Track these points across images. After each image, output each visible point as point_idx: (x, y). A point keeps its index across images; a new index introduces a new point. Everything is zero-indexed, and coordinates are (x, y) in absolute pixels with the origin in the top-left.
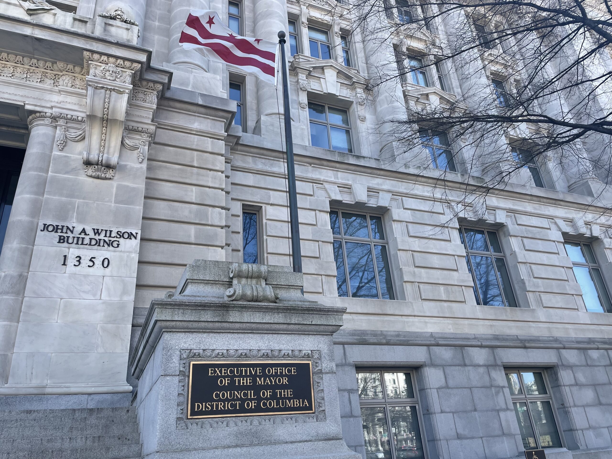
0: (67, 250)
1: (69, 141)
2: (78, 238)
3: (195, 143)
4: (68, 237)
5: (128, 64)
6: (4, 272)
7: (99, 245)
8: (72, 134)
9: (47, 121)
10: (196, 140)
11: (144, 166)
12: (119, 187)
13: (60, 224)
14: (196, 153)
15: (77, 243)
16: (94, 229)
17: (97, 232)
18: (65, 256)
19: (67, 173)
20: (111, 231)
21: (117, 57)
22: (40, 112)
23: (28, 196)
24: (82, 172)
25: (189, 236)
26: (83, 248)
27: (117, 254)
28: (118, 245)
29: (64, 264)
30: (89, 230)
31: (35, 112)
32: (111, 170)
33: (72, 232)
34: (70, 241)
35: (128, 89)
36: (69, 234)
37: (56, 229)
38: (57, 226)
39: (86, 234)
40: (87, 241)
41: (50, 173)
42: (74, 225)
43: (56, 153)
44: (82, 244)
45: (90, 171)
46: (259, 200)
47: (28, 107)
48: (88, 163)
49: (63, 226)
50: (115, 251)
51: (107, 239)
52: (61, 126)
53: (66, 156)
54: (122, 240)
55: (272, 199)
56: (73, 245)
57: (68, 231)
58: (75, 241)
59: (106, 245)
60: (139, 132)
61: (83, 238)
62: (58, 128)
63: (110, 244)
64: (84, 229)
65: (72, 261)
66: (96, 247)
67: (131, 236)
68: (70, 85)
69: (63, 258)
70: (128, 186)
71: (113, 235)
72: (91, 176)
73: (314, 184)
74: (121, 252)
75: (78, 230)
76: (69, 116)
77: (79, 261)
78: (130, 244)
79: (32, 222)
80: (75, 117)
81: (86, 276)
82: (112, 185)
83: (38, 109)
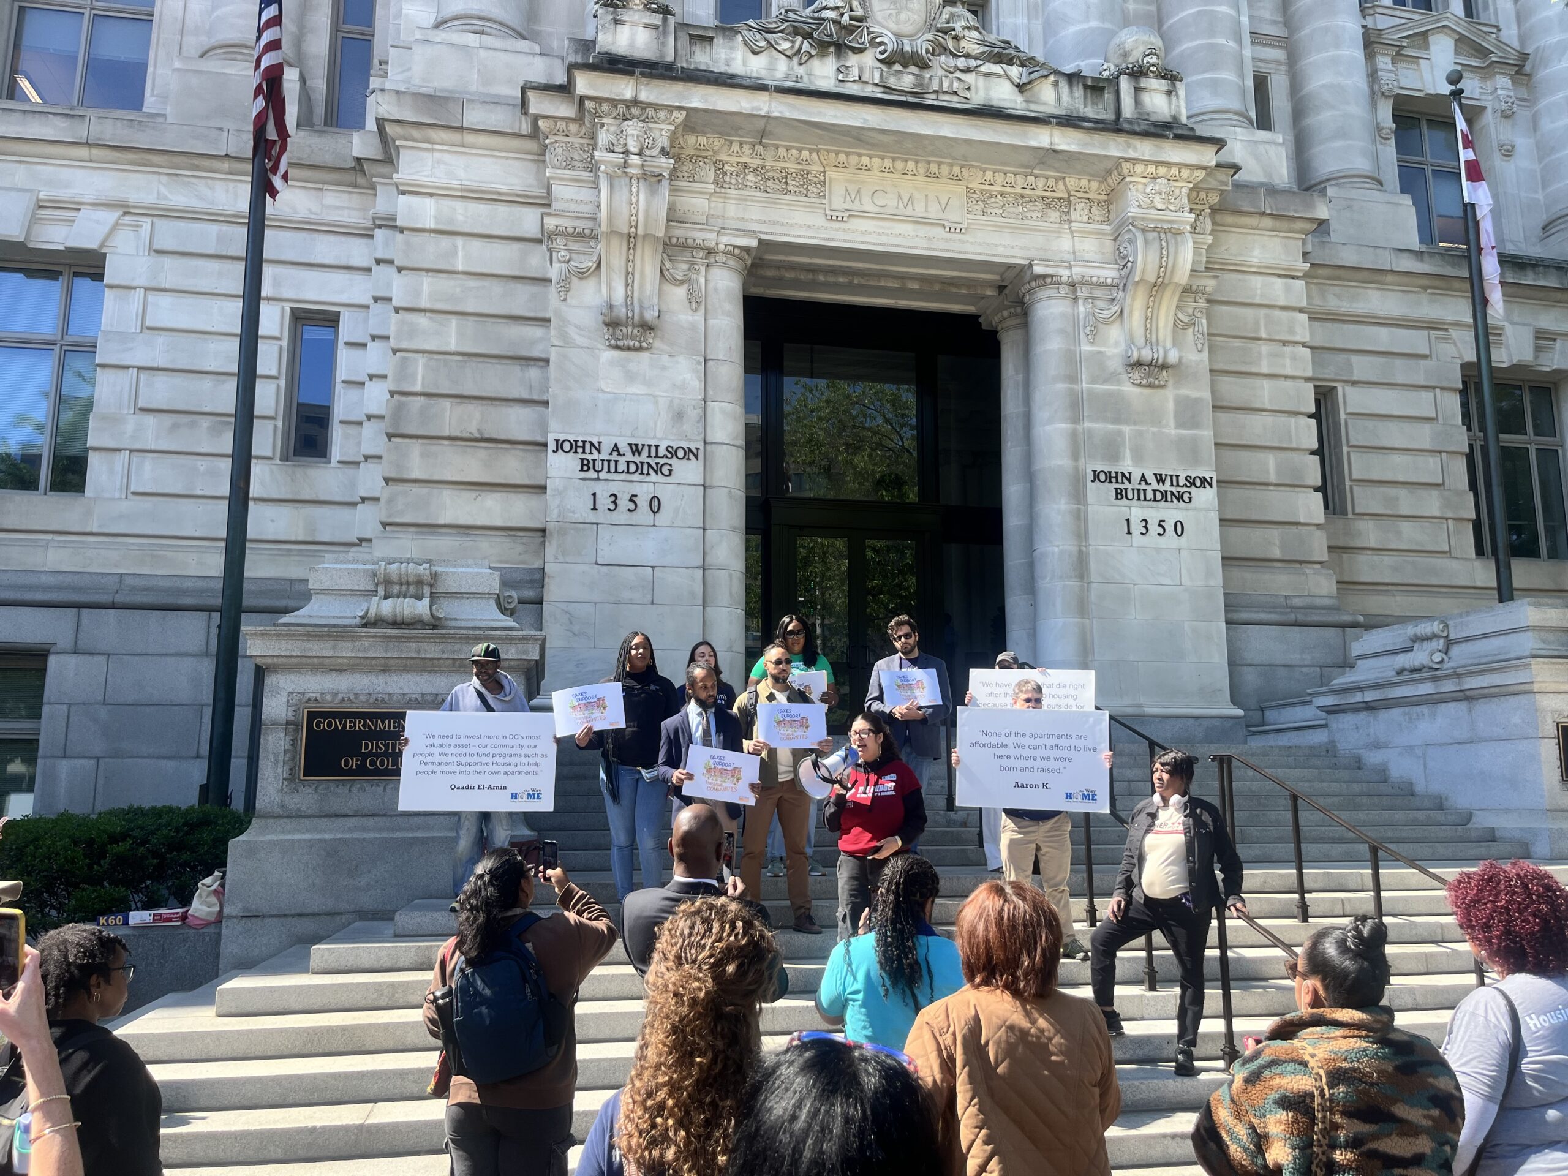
0: (1127, 509)
1: (1101, 326)
2: (1139, 490)
3: (1259, 292)
4: (1126, 490)
5: (1185, 173)
6: (1058, 546)
7: (1166, 501)
8: (1105, 312)
9: (1064, 290)
10: (1259, 286)
11: (1205, 354)
12: (1178, 401)
13: (1113, 469)
14: (1263, 312)
15: (1139, 499)
16: (1155, 475)
17: (1160, 479)
18: (1128, 520)
19: (1105, 381)
20: (1177, 476)
21: (1169, 165)
22: (1052, 276)
23: (1063, 426)
24: (1124, 377)
25: (1268, 472)
26: (1148, 507)
27: (1190, 513)
28: (1190, 498)
29: (1129, 533)
30: (1151, 479)
31: (1044, 277)
32: (1164, 372)
33: (1129, 480)
34: (1130, 496)
35: (1187, 223)
36: (1127, 485)
37: (1109, 477)
38: (1110, 472)
39: (1147, 483)
40: (1150, 495)
41: (1084, 385)
42: (1130, 469)
43: (1086, 348)
44: (1145, 499)
45: (1136, 375)
46: (1332, 376)
47: (1038, 270)
48: (1138, 364)
49: (1116, 473)
50: (1187, 509)
51: (1174, 490)
52: (1086, 298)
53: (1100, 352)
54: (1193, 490)
55: (1355, 371)
56: (1135, 502)
57: (1125, 481)
58: (1136, 497)
59: (1174, 500)
60: (1192, 292)
61: (1145, 491)
62: (1081, 301)
63: (1180, 498)
64: (1143, 476)
65: (1137, 528)
66: (1163, 504)
67: (1203, 481)
68: (1085, 218)
69: (1126, 523)
70: (1187, 397)
71: (1182, 482)
72: (1140, 385)
73: (1432, 332)
74: (1195, 509)
75: (1136, 477)
76: (1095, 279)
77: (1146, 527)
78: (1205, 497)
79: (1076, 469)
80: (1102, 280)
81: (1158, 549)
82: (1168, 398)
83: (1050, 271)
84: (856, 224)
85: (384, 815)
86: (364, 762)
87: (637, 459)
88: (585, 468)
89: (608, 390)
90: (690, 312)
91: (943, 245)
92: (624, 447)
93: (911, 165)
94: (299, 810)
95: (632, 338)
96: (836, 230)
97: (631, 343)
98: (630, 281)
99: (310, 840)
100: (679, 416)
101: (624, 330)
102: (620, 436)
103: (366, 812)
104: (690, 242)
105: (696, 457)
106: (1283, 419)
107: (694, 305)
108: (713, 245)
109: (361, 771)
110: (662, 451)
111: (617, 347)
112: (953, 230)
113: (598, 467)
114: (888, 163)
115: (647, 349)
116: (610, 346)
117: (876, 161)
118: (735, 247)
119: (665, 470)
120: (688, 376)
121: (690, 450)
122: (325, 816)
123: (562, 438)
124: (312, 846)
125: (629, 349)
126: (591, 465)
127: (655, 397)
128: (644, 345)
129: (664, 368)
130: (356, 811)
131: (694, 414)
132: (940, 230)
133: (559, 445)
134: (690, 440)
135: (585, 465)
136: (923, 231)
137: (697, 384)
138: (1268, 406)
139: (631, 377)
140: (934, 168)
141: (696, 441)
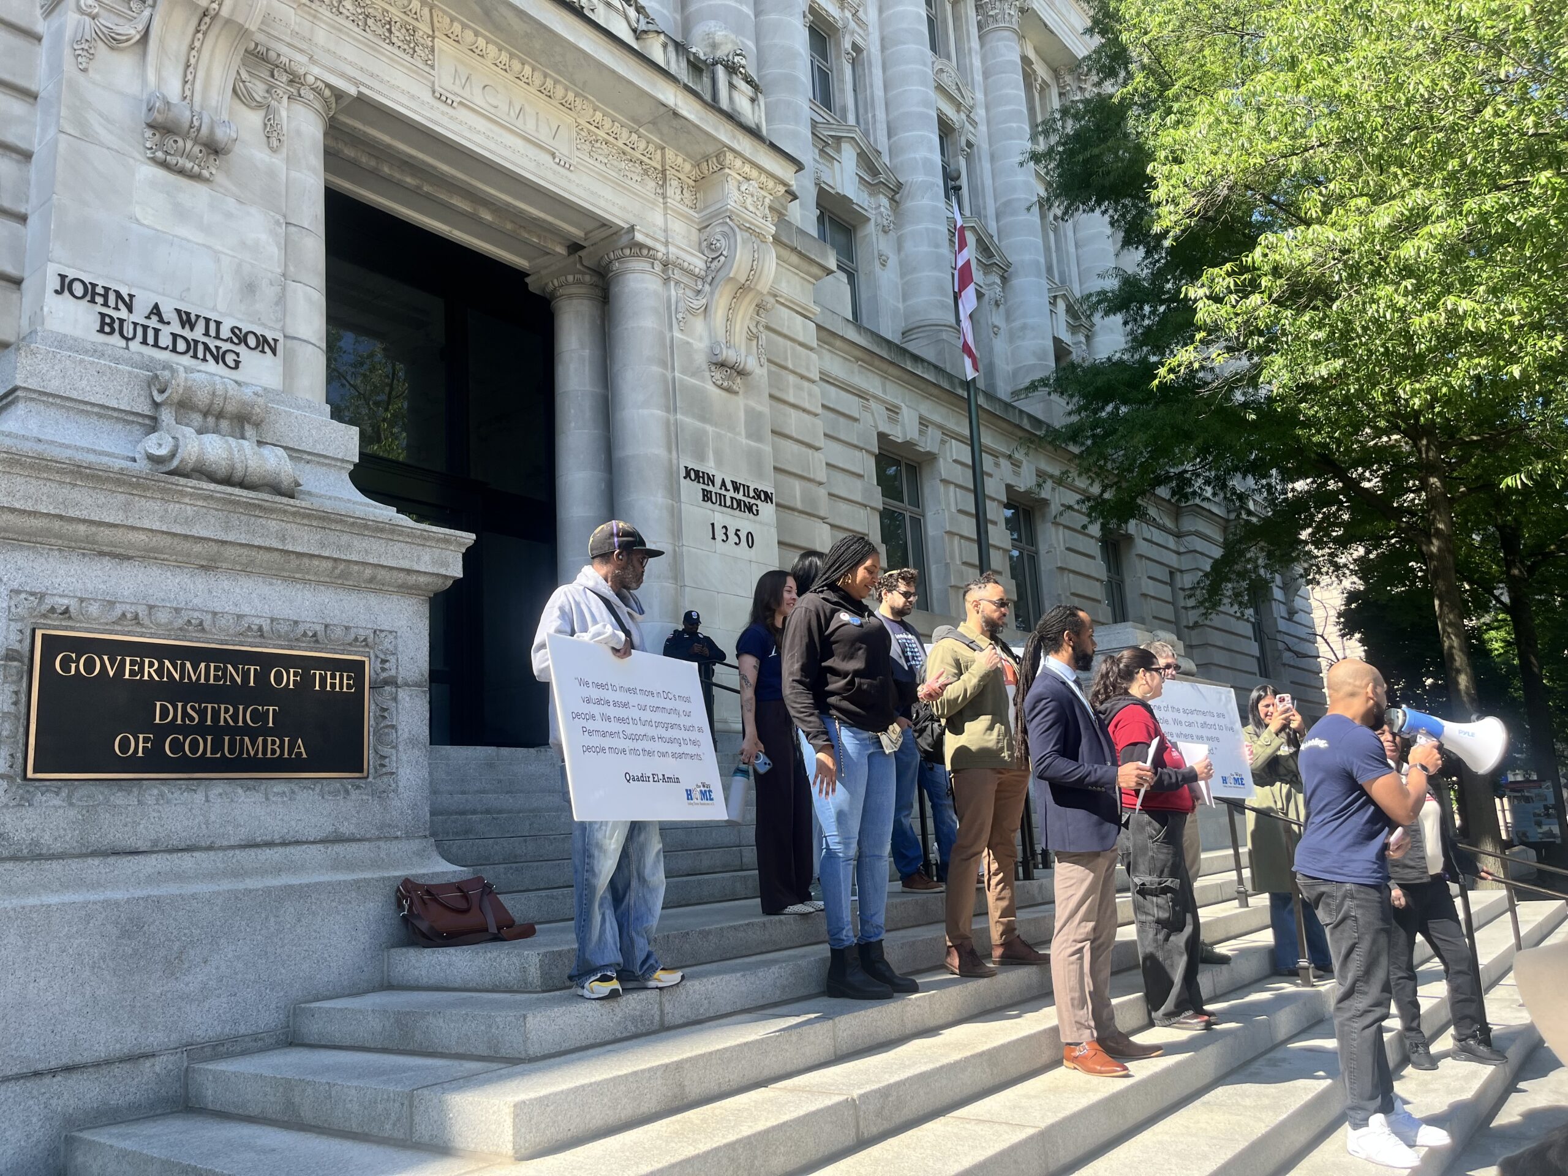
0: (710, 512)
1: (690, 315)
2: (720, 495)
3: (788, 324)
4: (711, 492)
5: (770, 184)
7: (741, 510)
8: (693, 302)
9: (658, 267)
10: (788, 319)
11: (765, 370)
12: (747, 411)
13: (701, 469)
14: (789, 343)
15: (720, 504)
16: (732, 482)
17: (736, 487)
18: (713, 525)
19: (693, 375)
20: (748, 487)
21: (760, 169)
22: (650, 249)
23: (656, 412)
24: (707, 374)
25: (797, 499)
26: (728, 514)
27: (758, 526)
28: (757, 511)
29: (713, 538)
30: (729, 486)
31: (641, 246)
32: (741, 378)
33: (713, 483)
34: (714, 499)
35: (771, 234)
36: (711, 487)
37: (697, 476)
38: (698, 472)
39: (726, 489)
40: (728, 501)
41: (677, 373)
42: (715, 472)
43: (677, 334)
44: (725, 505)
45: (718, 375)
47: (639, 237)
48: (722, 365)
49: (703, 473)
50: (756, 522)
51: (746, 500)
52: (677, 282)
53: (688, 343)
54: (758, 502)
56: (717, 507)
57: (710, 483)
58: (719, 501)
59: (747, 510)
61: (725, 496)
62: (672, 284)
63: (750, 509)
64: (724, 481)
65: (719, 533)
66: (737, 512)
67: (766, 495)
68: (678, 198)
69: (711, 528)
70: (753, 409)
71: (751, 493)
72: (720, 387)
73: (861, 400)
74: (761, 523)
75: (718, 482)
76: (686, 265)
77: (726, 534)
78: (767, 510)
79: (670, 461)
80: (692, 267)
81: (735, 558)
82: (739, 405)
83: (649, 242)
84: (463, 114)
85: (210, 848)
86: (158, 744)
87: (186, 333)
88: (107, 329)
89: (146, 222)
90: (268, 151)
91: (550, 176)
92: (168, 313)
93: (528, 70)
94: (35, 843)
95: (189, 157)
96: (443, 113)
97: (189, 165)
98: (190, 77)
99: (85, 905)
100: (250, 288)
101: (181, 142)
102: (164, 295)
103: (175, 842)
104: (272, 55)
105: (274, 352)
106: (804, 449)
107: (275, 143)
108: (302, 71)
109: (154, 762)
110: (225, 333)
111: (164, 165)
112: (562, 163)
113: (129, 331)
114: (504, 57)
115: (207, 181)
116: (154, 160)
117: (492, 50)
118: (328, 85)
119: (230, 359)
120: (264, 237)
121: (265, 340)
122: (94, 854)
123: (71, 274)
124: (89, 917)
125: (181, 172)
126: (116, 326)
127: (216, 252)
128: (205, 173)
129: (229, 215)
130: (155, 842)
131: (269, 292)
132: (549, 158)
133: (66, 285)
134: (264, 325)
135: (107, 325)
136: (532, 152)
137: (273, 251)
138: (794, 435)
139: (181, 214)
140: (549, 83)
141: (275, 329)
